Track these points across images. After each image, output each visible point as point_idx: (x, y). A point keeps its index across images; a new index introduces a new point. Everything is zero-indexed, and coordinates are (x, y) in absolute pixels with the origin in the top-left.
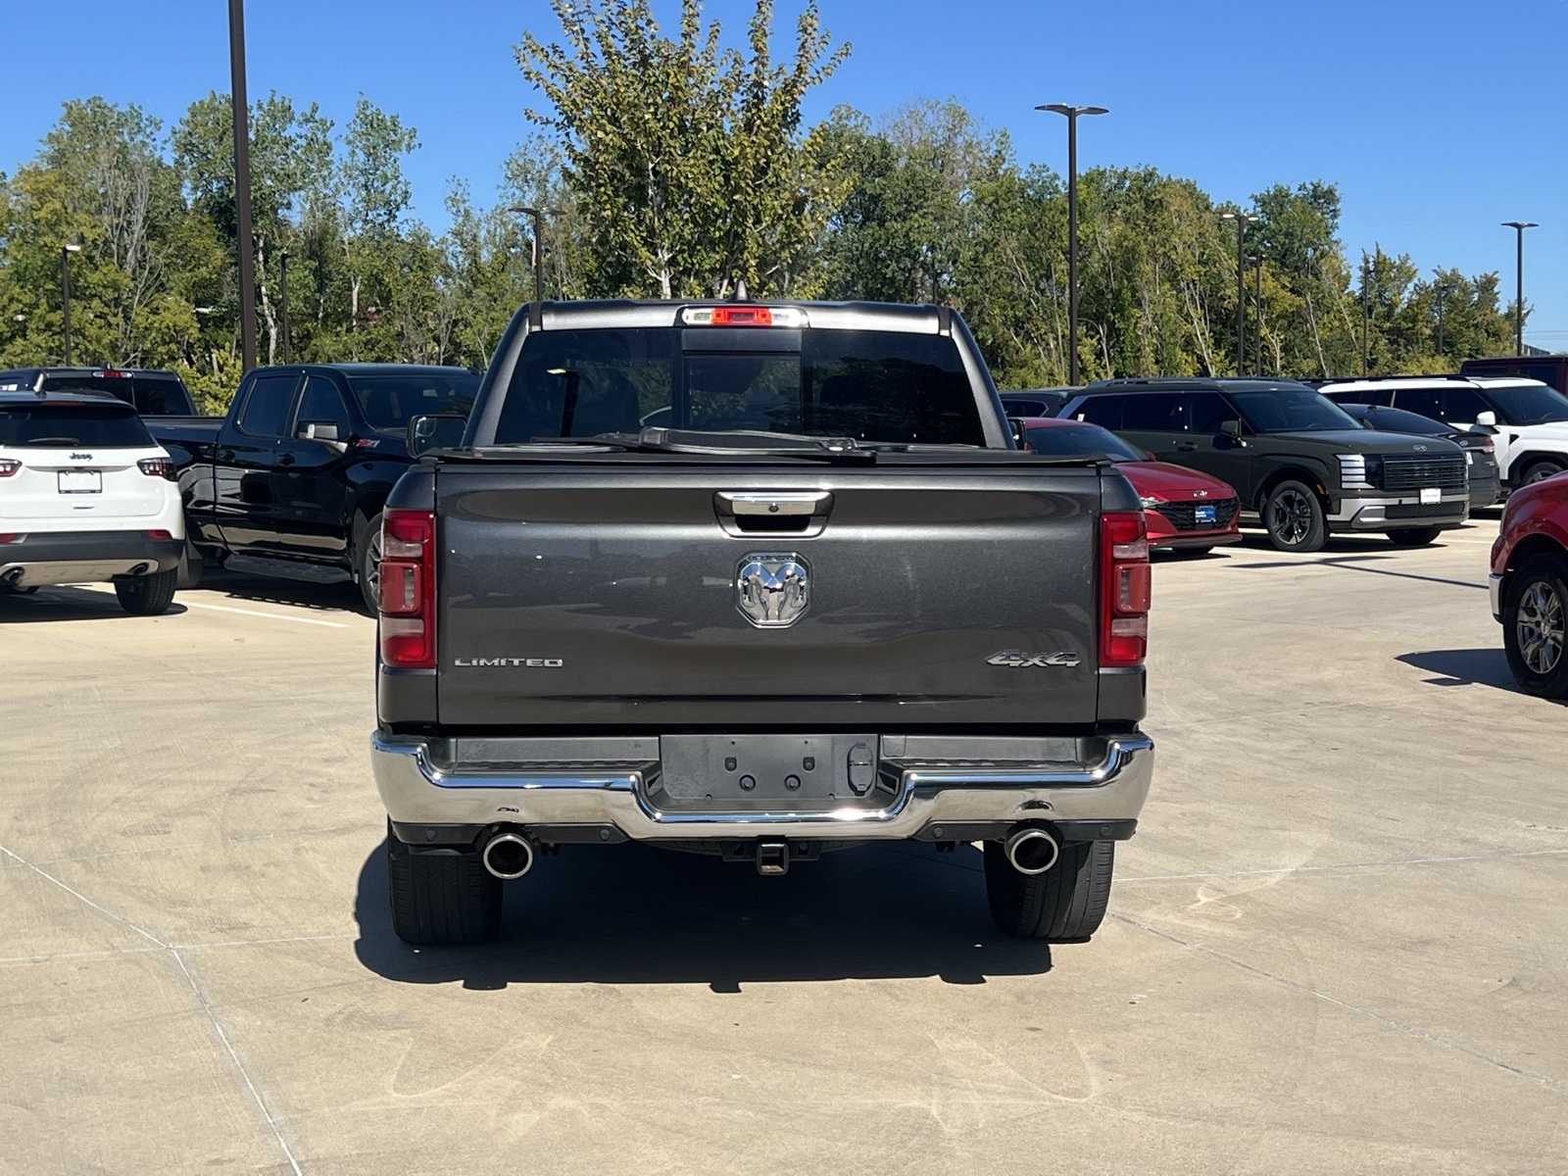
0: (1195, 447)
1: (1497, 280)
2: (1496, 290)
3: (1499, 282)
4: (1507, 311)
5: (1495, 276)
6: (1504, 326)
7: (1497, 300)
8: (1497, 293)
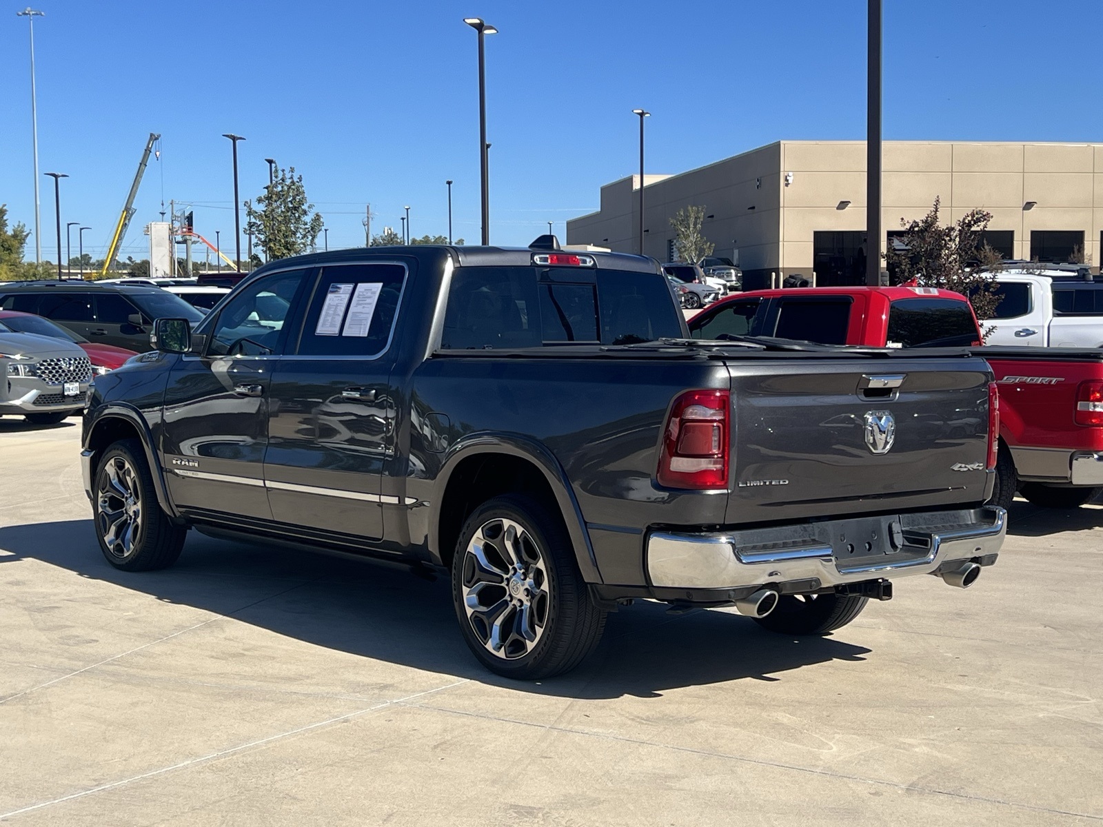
0: (106, 332)
1: (6, 211)
2: (5, 218)
3: (7, 213)
4: (13, 233)
5: (5, 208)
6: (14, 243)
7: (6, 225)
8: (6, 220)
